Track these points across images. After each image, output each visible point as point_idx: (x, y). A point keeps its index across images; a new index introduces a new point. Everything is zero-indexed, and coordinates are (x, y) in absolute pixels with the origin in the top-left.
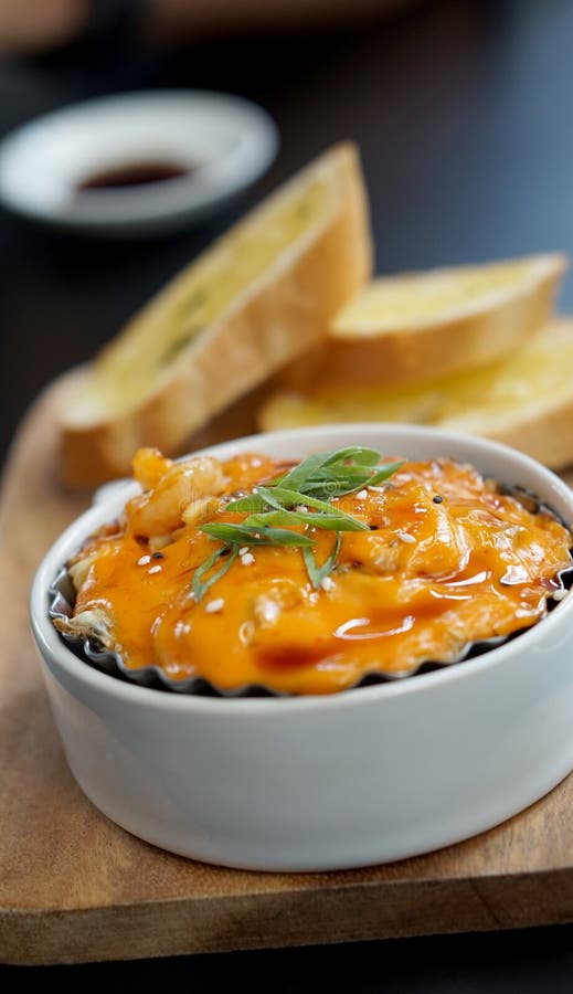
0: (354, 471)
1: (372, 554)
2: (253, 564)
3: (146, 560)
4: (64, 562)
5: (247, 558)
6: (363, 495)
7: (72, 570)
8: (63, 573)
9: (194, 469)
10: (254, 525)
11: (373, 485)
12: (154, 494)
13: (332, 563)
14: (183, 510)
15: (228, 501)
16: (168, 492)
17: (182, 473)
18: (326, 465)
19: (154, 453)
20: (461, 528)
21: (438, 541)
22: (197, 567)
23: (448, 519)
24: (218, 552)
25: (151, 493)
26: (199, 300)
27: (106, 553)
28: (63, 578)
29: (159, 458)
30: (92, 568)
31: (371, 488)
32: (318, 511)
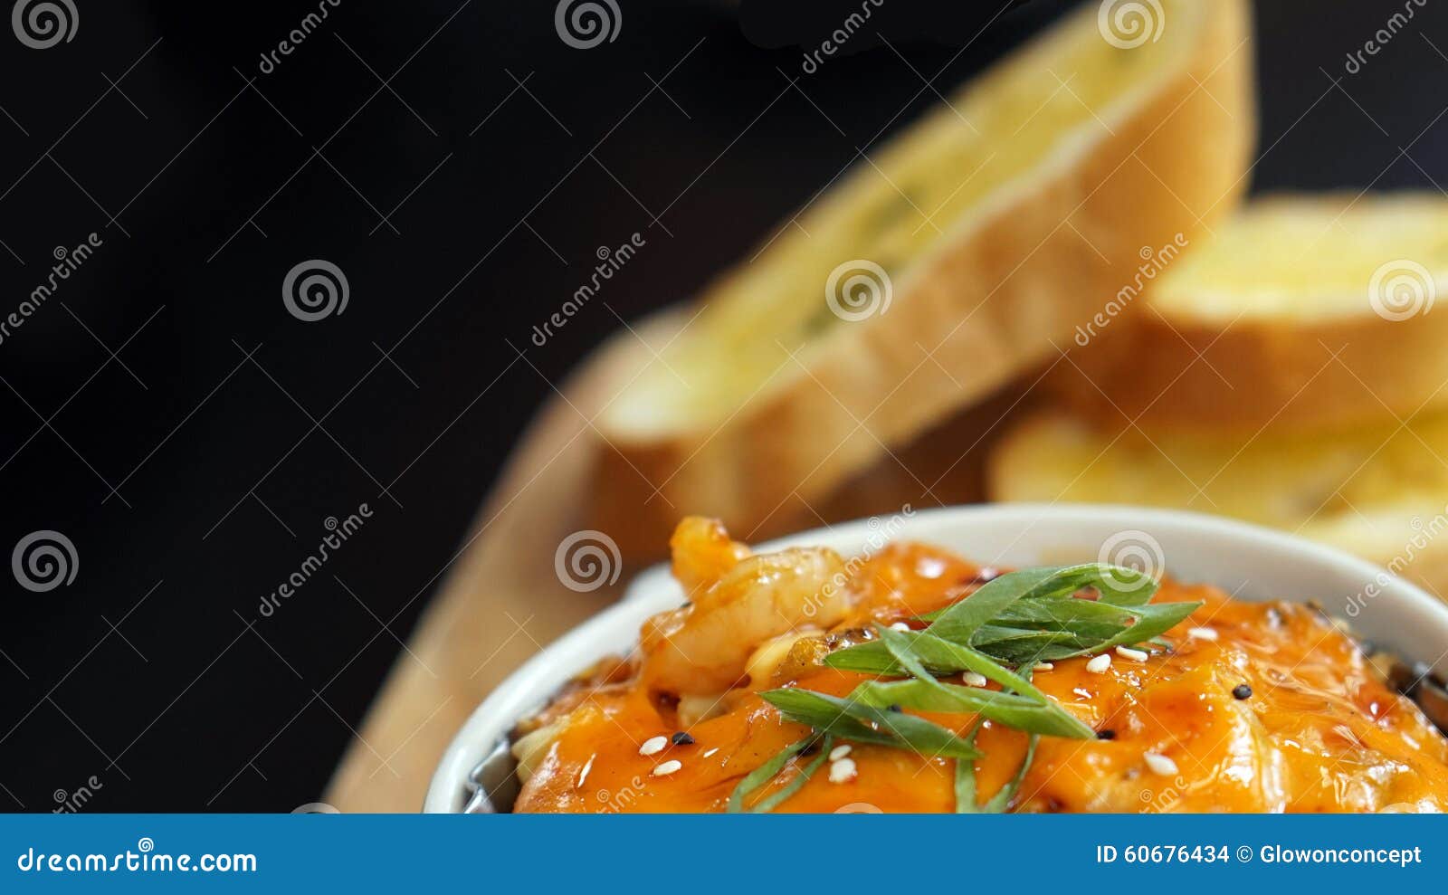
0: (1095, 612)
1: (1088, 788)
2: (852, 781)
3: (657, 744)
4: (510, 725)
5: (842, 768)
6: (1101, 663)
7: (518, 745)
8: (502, 749)
9: (783, 570)
10: (869, 703)
11: (1127, 646)
12: (695, 614)
13: (1007, 800)
14: (751, 650)
15: (833, 645)
16: (723, 612)
17: (756, 576)
18: (1040, 593)
19: (713, 527)
20: (1276, 756)
21: (1227, 777)
22: (746, 775)
23: (1253, 735)
24: (795, 747)
25: (691, 609)
26: (902, 208)
27: (586, 720)
28: (500, 759)
29: (721, 537)
30: (555, 746)
31: (1121, 650)
32: (1002, 689)
